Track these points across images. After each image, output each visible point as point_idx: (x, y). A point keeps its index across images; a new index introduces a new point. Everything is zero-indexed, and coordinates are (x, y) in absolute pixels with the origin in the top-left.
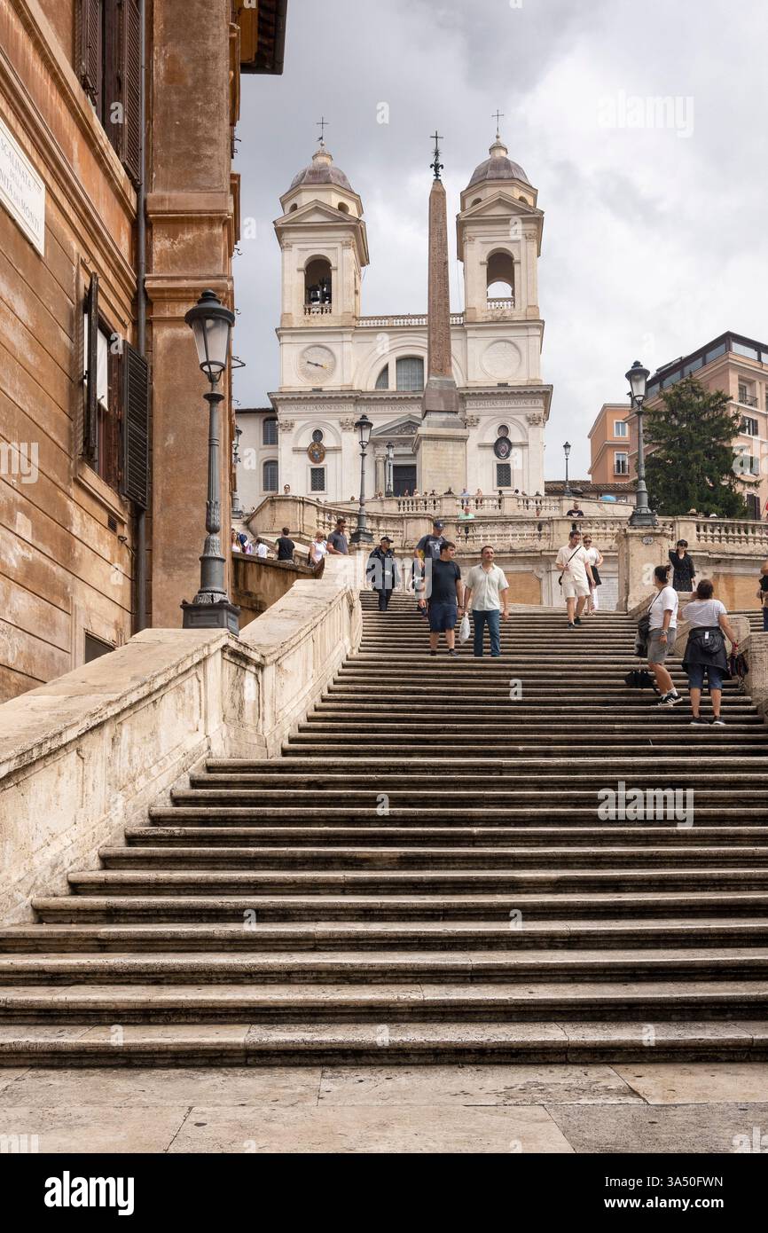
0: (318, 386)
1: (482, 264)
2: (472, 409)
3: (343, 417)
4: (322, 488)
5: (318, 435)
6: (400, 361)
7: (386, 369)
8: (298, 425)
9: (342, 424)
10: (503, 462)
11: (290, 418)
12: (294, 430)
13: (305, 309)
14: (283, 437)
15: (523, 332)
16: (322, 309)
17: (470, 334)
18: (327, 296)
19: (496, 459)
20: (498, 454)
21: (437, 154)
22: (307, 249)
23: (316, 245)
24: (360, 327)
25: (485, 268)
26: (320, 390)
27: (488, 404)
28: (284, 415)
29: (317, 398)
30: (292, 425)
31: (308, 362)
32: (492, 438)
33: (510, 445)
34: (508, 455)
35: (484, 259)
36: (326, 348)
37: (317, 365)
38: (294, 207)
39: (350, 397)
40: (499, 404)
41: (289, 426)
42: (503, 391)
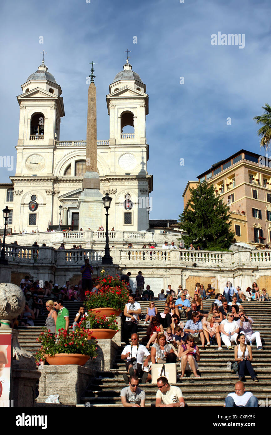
0: (34, 173)
1: (118, 117)
2: (112, 186)
3: (48, 189)
4: (35, 223)
5: (34, 197)
6: (77, 162)
7: (69, 166)
8: (24, 192)
9: (46, 192)
10: (128, 212)
11: (20, 189)
12: (22, 195)
13: (30, 137)
14: (15, 197)
15: (138, 150)
16: (39, 137)
17: (112, 150)
18: (42, 131)
19: (125, 210)
20: (126, 208)
22: (31, 109)
23: (38, 108)
24: (58, 146)
25: (120, 120)
27: (121, 183)
28: (16, 188)
29: (34, 179)
30: (21, 192)
31: (31, 163)
32: (122, 200)
33: (131, 203)
34: (130, 208)
35: (119, 115)
36: (40, 155)
37: (35, 163)
38: (28, 90)
39: (51, 179)
40: (126, 183)
41: (19, 193)
42: (128, 177)
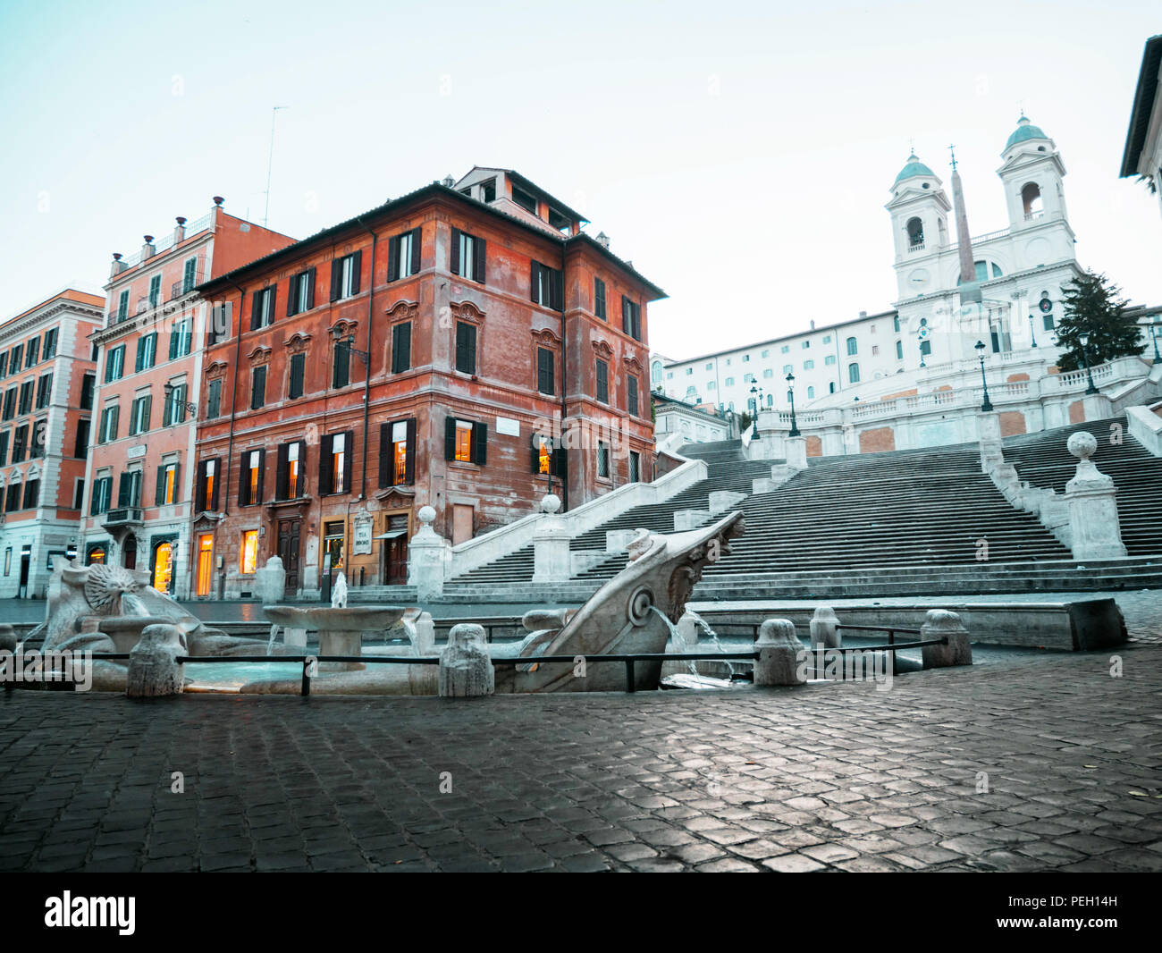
0: (920, 293)
1: (1017, 195)
2: (1021, 285)
3: (939, 308)
4: (929, 352)
5: (923, 322)
8: (911, 317)
9: (939, 312)
10: (1048, 314)
11: (905, 315)
12: (909, 321)
13: (909, 250)
14: (902, 326)
15: (1050, 230)
16: (919, 248)
17: (1014, 239)
18: (921, 241)
19: (1042, 313)
20: (1043, 310)
21: (953, 156)
22: (905, 216)
23: (911, 212)
24: (942, 252)
25: (1020, 198)
26: (922, 295)
27: (1032, 280)
28: (901, 315)
29: (922, 300)
30: (907, 319)
31: (914, 280)
32: (1038, 299)
33: (1050, 303)
34: (1050, 309)
35: (1019, 191)
36: (923, 269)
37: (918, 281)
38: (897, 194)
39: (941, 295)
40: (1040, 278)
41: (906, 320)
42: (1040, 270)
